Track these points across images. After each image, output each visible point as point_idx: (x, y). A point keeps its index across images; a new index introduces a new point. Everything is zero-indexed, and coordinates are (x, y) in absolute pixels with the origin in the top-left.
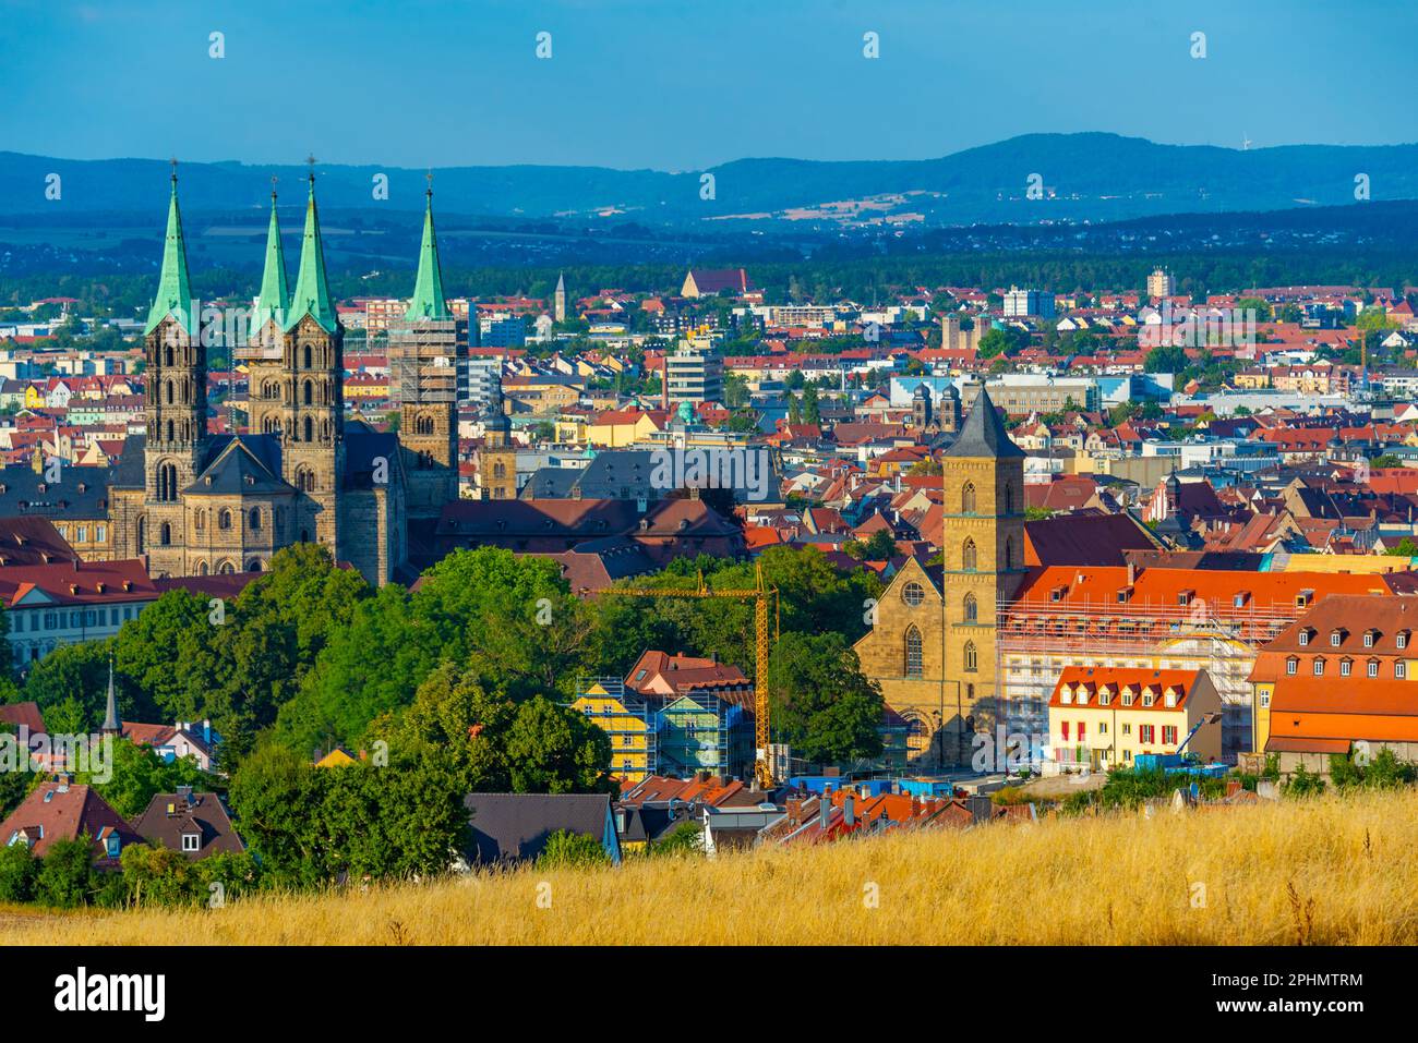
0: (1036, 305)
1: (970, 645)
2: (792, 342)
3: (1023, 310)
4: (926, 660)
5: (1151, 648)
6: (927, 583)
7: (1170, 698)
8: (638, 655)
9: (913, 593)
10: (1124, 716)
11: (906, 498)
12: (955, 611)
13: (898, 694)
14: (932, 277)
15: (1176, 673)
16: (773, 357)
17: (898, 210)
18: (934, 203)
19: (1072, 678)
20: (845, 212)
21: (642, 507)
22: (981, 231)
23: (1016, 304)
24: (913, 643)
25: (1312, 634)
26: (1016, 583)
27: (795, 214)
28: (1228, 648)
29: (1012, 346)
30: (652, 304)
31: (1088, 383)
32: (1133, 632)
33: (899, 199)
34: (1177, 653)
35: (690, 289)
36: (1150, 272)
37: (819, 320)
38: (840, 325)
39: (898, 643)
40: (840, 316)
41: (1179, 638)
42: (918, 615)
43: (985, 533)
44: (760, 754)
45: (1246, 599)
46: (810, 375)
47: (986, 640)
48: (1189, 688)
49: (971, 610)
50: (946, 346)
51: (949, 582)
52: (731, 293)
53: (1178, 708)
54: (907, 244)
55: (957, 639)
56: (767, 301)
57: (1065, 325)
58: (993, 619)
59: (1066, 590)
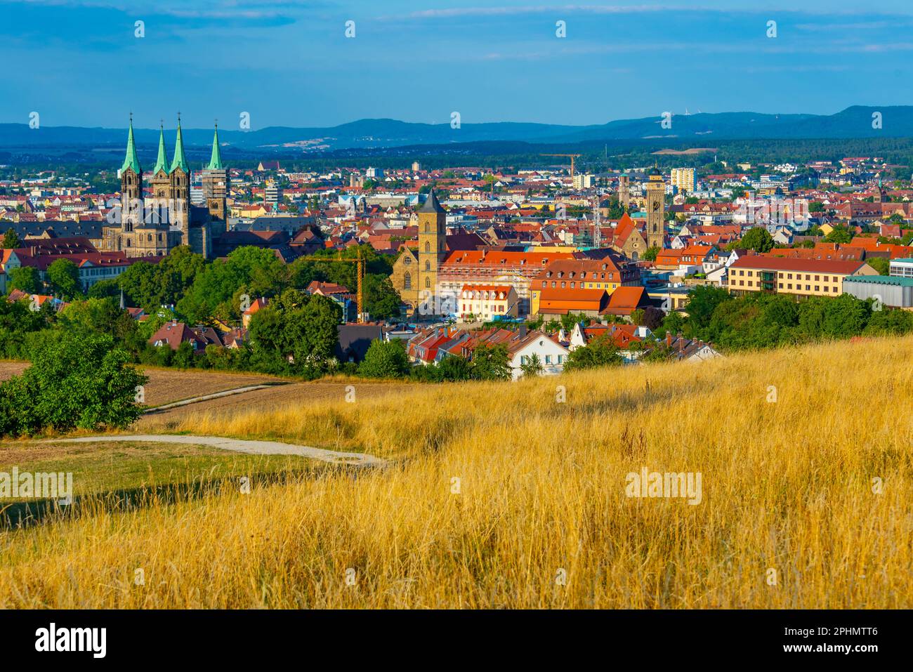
0: (377, 174)
1: (427, 278)
2: (300, 186)
3: (373, 174)
4: (412, 283)
5: (491, 279)
6: (413, 257)
7: (501, 296)
9: (407, 260)
10: (485, 302)
11: (361, 233)
12: (422, 266)
13: (405, 296)
14: (340, 165)
15: (500, 287)
16: (294, 190)
17: (321, 144)
18: (332, 142)
19: (466, 288)
20: (303, 144)
21: (291, 234)
22: (352, 150)
23: (371, 173)
24: (407, 277)
25: (551, 273)
26: (443, 257)
27: (287, 145)
28: (519, 279)
29: (374, 186)
30: (249, 173)
31: (405, 197)
32: (486, 273)
33: (322, 140)
34: (502, 280)
35: (261, 168)
36: (413, 163)
37: (308, 178)
38: (313, 180)
39: (403, 278)
40: (313, 177)
41: (501, 275)
42: (409, 268)
43: (433, 239)
44: (359, 316)
45: (525, 262)
46: (309, 195)
47: (433, 276)
48: (508, 292)
49: (428, 266)
50: (351, 186)
51: (420, 256)
52: (274, 168)
53: (504, 299)
54: (326, 154)
55: (423, 276)
56: (287, 172)
57: (388, 179)
58: (436, 269)
59: (461, 259)
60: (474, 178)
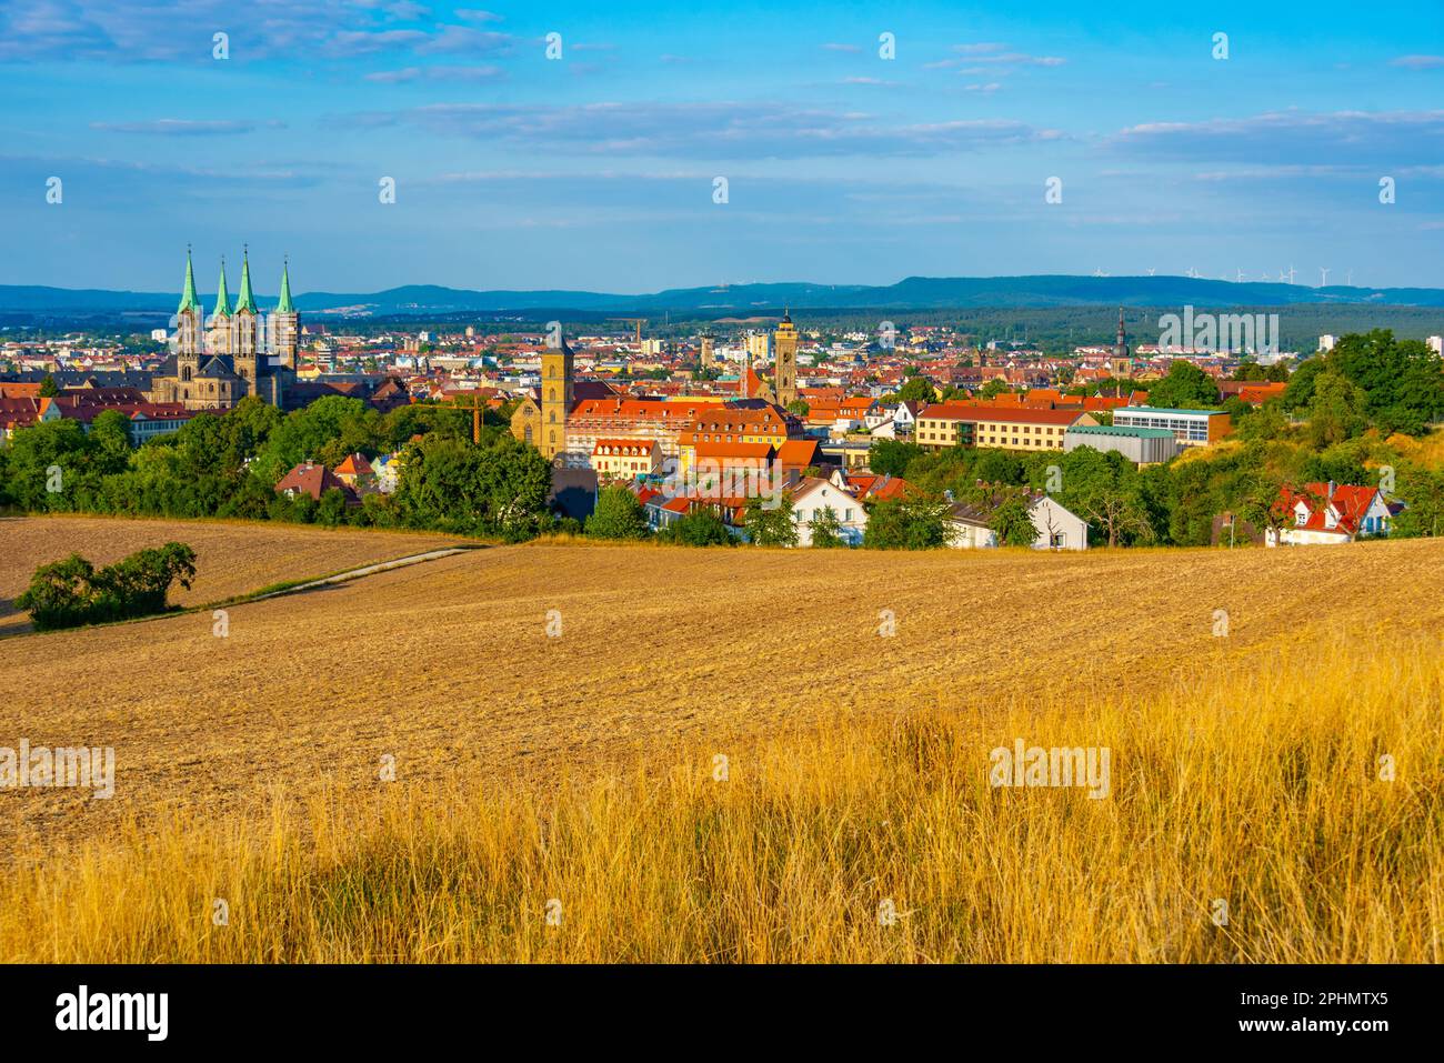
0: (430, 339)
1: (552, 431)
2: (351, 349)
3: (426, 339)
4: (534, 438)
5: (631, 432)
6: (535, 407)
7: (644, 451)
8: (410, 437)
9: (528, 411)
10: (625, 459)
12: (546, 418)
14: (390, 330)
15: (642, 442)
16: (345, 353)
17: (364, 310)
18: (374, 308)
19: (601, 444)
20: (344, 311)
21: (371, 386)
22: (399, 316)
23: (424, 336)
24: (529, 430)
25: (703, 425)
26: (571, 407)
27: (327, 312)
28: (661, 433)
29: (431, 349)
31: (467, 360)
32: (622, 426)
33: (363, 307)
34: (642, 433)
35: (304, 332)
36: (466, 327)
37: (357, 341)
38: (363, 343)
39: (523, 429)
40: (362, 340)
41: (641, 428)
42: (530, 420)
43: (559, 385)
45: (668, 412)
46: (362, 358)
47: (559, 430)
48: (652, 448)
49: (553, 418)
50: (405, 349)
51: (544, 406)
52: (319, 333)
53: (647, 456)
55: (547, 429)
56: (333, 335)
57: (443, 344)
58: (563, 421)
59: (591, 410)
60: (534, 343)
